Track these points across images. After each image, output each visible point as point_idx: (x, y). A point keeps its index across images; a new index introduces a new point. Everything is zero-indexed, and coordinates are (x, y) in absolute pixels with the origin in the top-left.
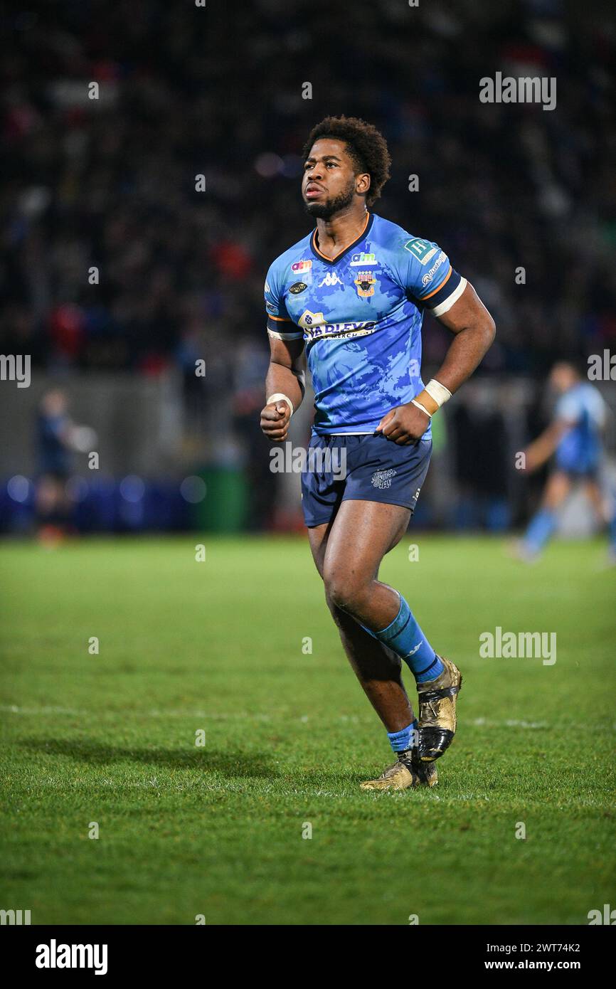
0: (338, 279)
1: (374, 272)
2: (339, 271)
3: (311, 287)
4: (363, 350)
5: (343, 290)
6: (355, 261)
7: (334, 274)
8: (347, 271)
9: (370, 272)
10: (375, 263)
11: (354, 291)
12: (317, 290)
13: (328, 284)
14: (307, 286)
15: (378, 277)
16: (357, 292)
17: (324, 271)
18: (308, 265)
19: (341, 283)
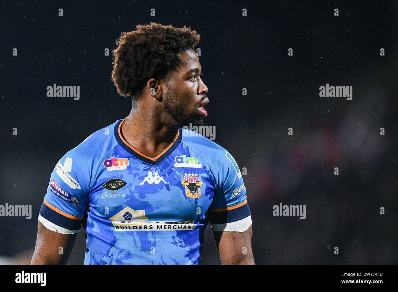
0: (161, 179)
1: (200, 175)
2: (162, 170)
3: (131, 185)
4: (186, 246)
5: (168, 189)
6: (179, 162)
7: (156, 173)
8: (170, 172)
9: (196, 175)
10: (200, 166)
11: (182, 191)
12: (138, 188)
13: (150, 183)
14: (125, 184)
15: (205, 179)
16: (184, 193)
17: (145, 170)
18: (124, 162)
19: (166, 183)
